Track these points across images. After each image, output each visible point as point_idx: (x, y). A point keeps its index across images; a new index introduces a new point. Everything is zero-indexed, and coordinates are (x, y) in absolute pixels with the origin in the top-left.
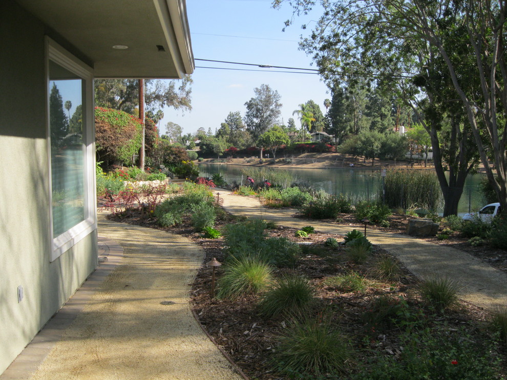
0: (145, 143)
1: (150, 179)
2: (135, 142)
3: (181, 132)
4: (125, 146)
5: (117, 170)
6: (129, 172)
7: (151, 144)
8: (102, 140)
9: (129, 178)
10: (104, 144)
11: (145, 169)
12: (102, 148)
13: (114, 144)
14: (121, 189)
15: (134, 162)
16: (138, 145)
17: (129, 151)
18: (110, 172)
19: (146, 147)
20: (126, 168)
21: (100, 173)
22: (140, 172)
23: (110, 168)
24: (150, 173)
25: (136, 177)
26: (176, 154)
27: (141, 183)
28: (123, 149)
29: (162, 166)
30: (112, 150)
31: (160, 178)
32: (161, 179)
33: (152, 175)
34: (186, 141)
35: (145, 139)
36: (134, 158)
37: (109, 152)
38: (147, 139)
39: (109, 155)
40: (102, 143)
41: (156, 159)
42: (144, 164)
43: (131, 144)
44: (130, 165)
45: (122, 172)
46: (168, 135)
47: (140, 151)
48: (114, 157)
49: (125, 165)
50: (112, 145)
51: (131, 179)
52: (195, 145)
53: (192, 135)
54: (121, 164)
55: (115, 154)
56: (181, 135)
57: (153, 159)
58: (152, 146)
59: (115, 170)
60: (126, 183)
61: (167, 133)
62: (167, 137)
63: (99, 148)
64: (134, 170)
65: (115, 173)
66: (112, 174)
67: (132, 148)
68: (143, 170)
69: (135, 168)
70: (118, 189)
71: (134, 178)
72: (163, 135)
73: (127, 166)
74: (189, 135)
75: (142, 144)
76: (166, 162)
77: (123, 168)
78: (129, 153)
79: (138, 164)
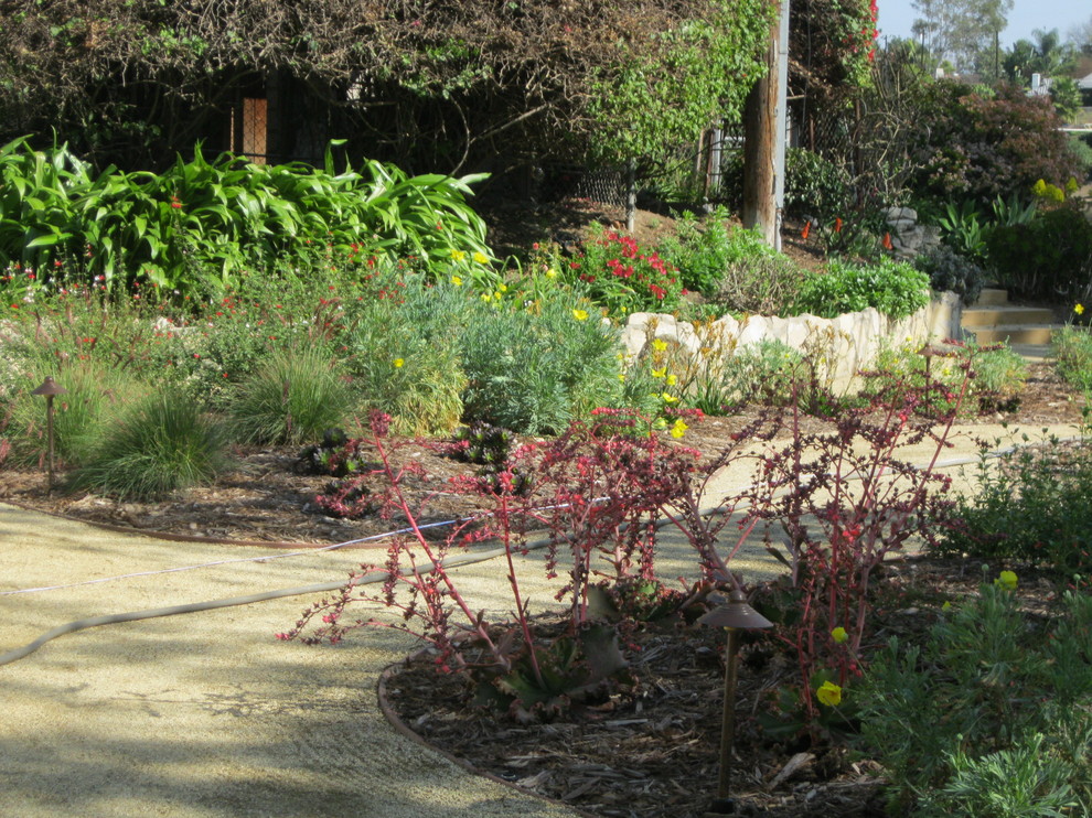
0: (793, 54)
1: (820, 303)
2: (718, 39)
3: (997, 26)
4: (651, 64)
5: (595, 236)
6: (676, 250)
7: (834, 60)
8: (486, 21)
9: (675, 288)
10: (500, 46)
11: (784, 232)
12: (486, 73)
13: (572, 45)
14: (589, 385)
15: (716, 182)
16: (743, 60)
17: (681, 104)
18: (539, 246)
19: (795, 82)
20: (655, 218)
21: (465, 247)
22: (753, 249)
23: (546, 218)
24: (817, 253)
25: (723, 284)
26: (991, 137)
27: (753, 333)
28: (634, 85)
29: (901, 214)
30: (554, 92)
31: (889, 296)
32: (898, 307)
33: (833, 273)
34: (1028, 74)
35: (794, 23)
36: (716, 157)
37: (535, 101)
38: (804, 26)
39: (535, 124)
40: (488, 38)
41: (859, 162)
42: (777, 198)
43: (696, 51)
44: (689, 203)
45: (629, 247)
46: (927, 40)
47: (754, 104)
48: (565, 139)
49: (649, 202)
50: (559, 55)
51: (687, 300)
52: (1077, 97)
53: (1061, 41)
54: (623, 195)
55: (576, 121)
56: (997, 42)
57: (842, 162)
58: (837, 75)
59: (583, 231)
60: (635, 332)
61: (919, 27)
62: (922, 50)
63: (468, 72)
64: (709, 238)
65: (572, 252)
66: (556, 258)
67: (702, 84)
68: (769, 233)
69: (721, 221)
70: (570, 382)
71: (709, 294)
72: (896, 42)
73: (662, 209)
74: (1048, 42)
75: (769, 58)
76: (927, 192)
77: (638, 220)
78: (674, 116)
79: (742, 194)
